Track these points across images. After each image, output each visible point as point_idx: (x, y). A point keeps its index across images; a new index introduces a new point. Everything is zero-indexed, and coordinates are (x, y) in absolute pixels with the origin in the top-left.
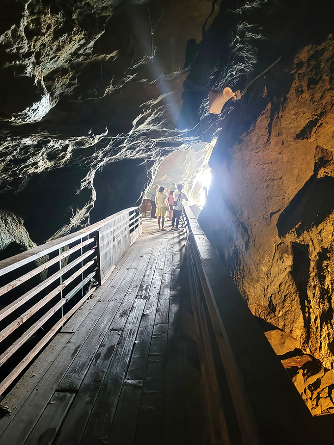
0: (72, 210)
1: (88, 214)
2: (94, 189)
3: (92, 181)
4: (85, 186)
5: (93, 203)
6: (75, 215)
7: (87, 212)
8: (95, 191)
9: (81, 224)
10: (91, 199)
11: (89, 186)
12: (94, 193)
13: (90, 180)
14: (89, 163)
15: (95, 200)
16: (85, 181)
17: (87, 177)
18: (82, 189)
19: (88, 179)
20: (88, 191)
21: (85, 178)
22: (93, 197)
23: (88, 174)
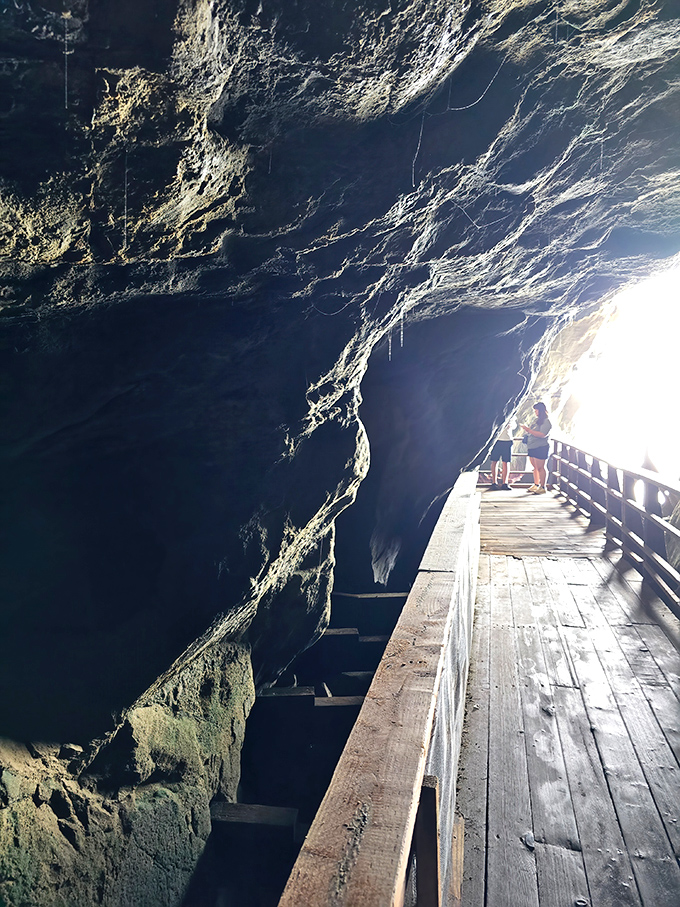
0: (263, 536)
1: (332, 525)
2: (362, 427)
3: (357, 392)
4: (325, 413)
5: (352, 490)
6: (272, 559)
7: (327, 520)
8: (365, 437)
9: (303, 566)
10: (350, 475)
11: (343, 414)
12: (364, 447)
13: (350, 386)
14: (358, 279)
15: (364, 475)
16: (328, 389)
17: (340, 369)
18: (310, 430)
19: (344, 381)
20: (336, 440)
21: (329, 377)
22: (357, 465)
23: (347, 351)
